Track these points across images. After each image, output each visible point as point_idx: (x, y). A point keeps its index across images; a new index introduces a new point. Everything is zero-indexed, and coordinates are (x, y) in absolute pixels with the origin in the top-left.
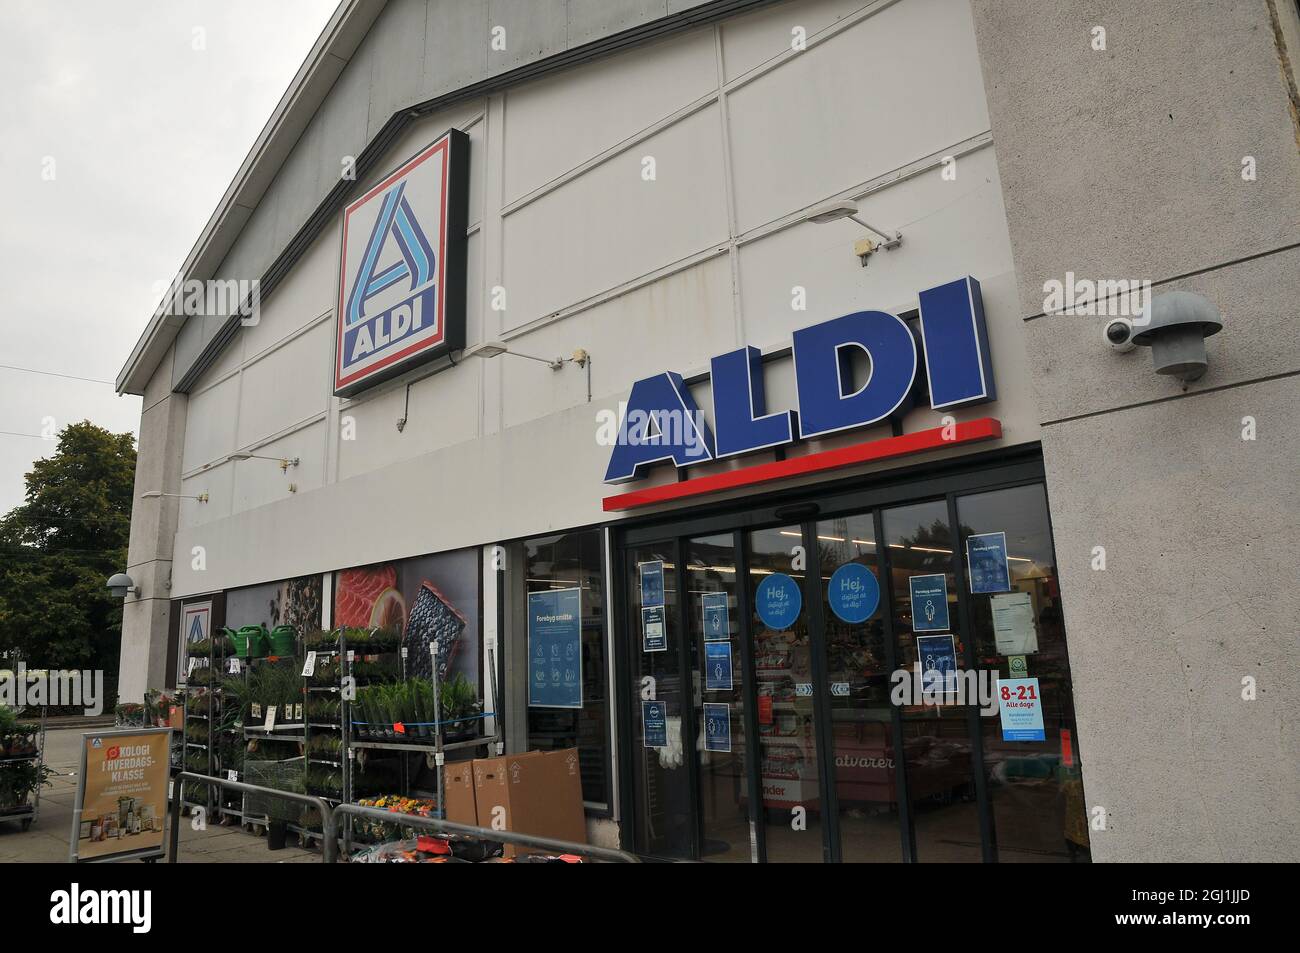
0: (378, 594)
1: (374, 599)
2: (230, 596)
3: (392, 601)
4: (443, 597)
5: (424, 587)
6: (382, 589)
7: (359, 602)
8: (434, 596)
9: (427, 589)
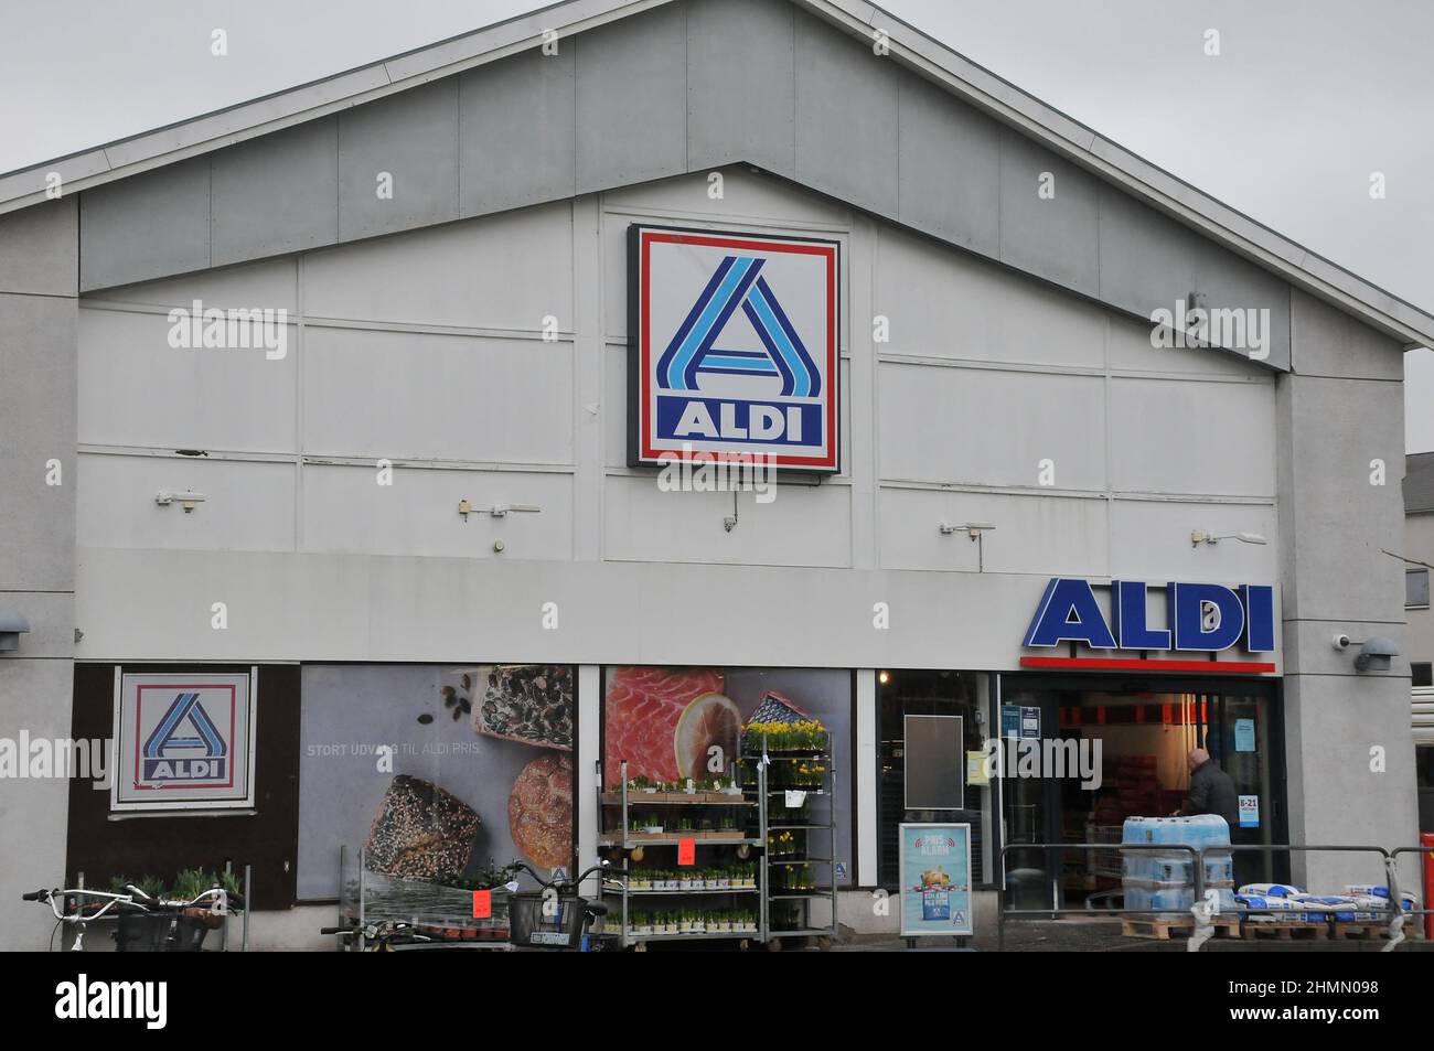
0: (692, 697)
1: (684, 702)
2: (304, 668)
3: (718, 709)
4: (801, 710)
5: (769, 697)
6: (699, 693)
7: (653, 704)
8: (786, 708)
9: (774, 700)
